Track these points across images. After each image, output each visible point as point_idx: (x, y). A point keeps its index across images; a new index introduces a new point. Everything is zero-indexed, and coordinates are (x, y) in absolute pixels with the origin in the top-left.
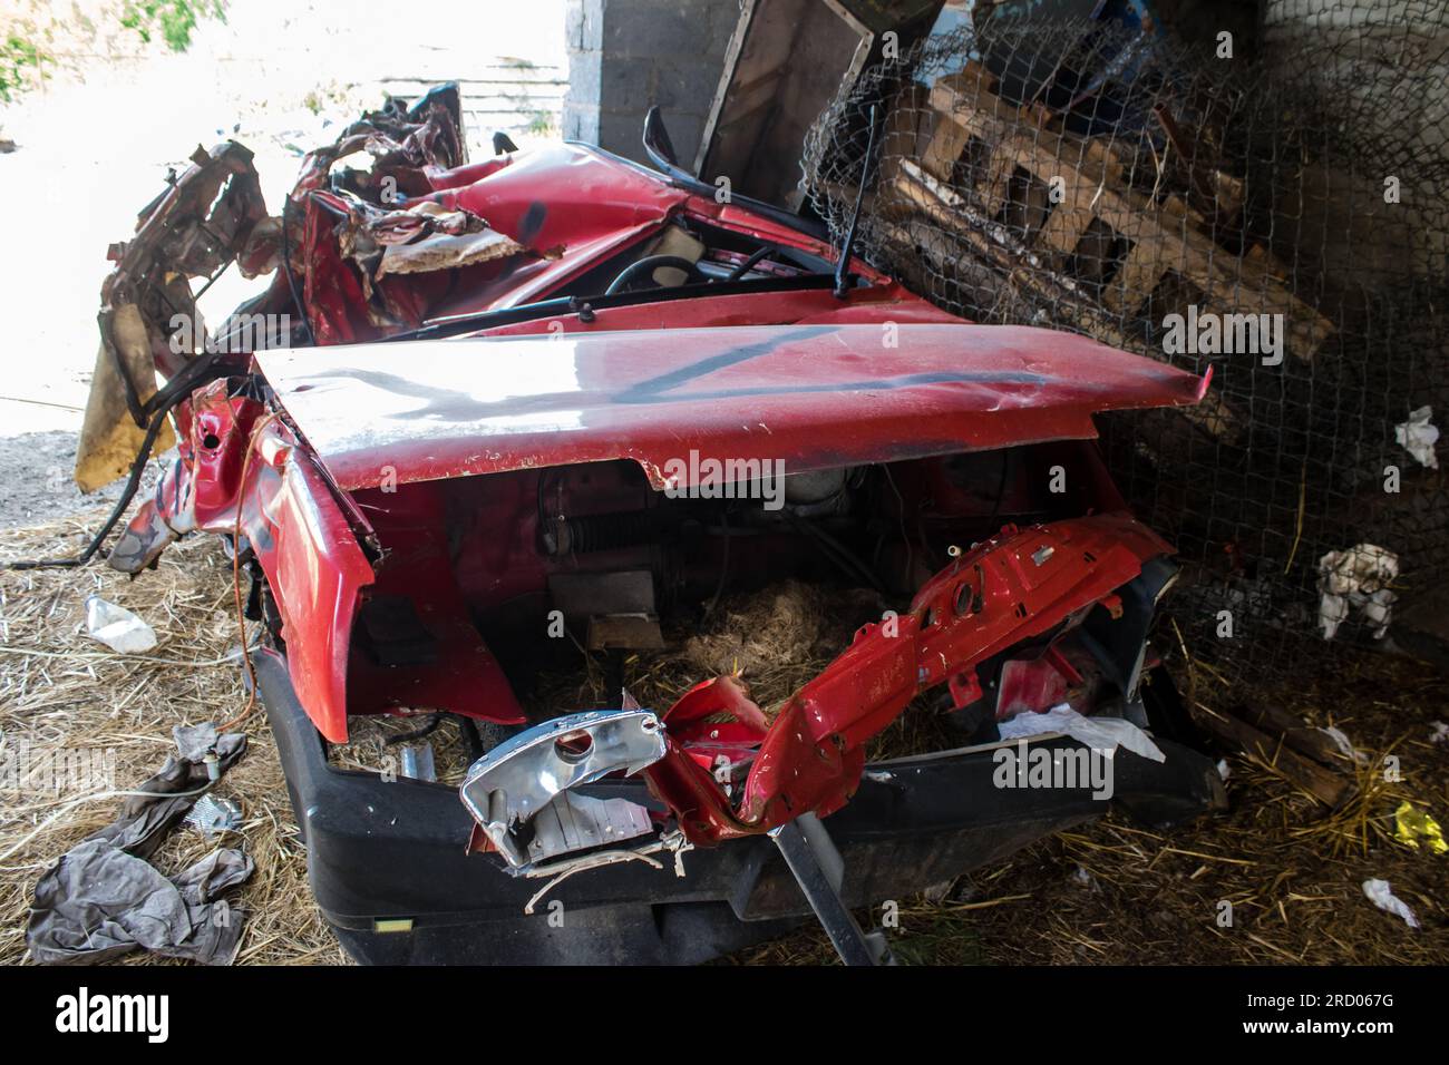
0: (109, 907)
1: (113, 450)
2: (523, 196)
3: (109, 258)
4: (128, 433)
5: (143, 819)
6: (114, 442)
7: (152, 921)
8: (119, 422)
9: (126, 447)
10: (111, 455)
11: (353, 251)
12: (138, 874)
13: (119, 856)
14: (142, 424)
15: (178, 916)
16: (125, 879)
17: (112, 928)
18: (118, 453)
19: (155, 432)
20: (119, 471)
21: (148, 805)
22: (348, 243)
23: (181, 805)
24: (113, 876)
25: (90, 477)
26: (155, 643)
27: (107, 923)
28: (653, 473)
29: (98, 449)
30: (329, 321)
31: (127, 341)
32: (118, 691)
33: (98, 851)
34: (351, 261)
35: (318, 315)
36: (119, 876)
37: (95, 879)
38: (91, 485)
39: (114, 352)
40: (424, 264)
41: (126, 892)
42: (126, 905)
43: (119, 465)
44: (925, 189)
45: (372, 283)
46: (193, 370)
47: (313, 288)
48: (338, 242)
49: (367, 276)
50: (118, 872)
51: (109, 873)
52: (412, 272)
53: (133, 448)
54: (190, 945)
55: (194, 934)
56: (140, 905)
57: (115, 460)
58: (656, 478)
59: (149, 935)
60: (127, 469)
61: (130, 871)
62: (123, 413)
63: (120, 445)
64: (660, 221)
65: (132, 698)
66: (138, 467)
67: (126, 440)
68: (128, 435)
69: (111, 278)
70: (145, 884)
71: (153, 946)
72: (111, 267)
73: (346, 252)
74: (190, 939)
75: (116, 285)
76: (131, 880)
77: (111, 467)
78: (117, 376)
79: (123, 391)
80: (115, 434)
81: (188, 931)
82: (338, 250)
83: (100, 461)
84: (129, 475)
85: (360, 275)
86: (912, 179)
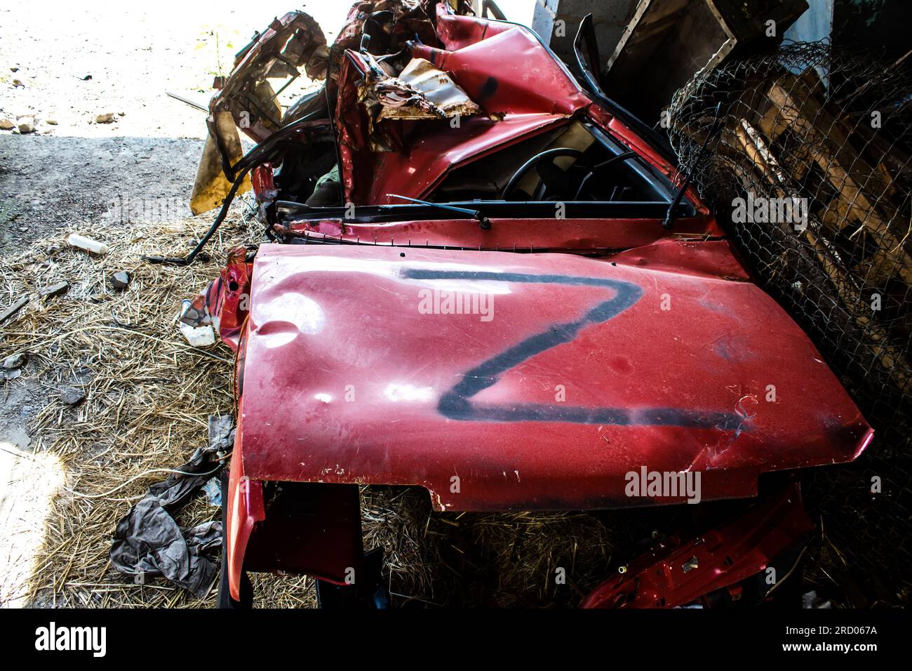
0: (152, 544)
1: (213, 191)
2: (485, 69)
3: (214, 87)
4: (221, 182)
5: (178, 486)
6: (214, 187)
7: (171, 562)
8: (217, 176)
9: (220, 190)
10: (211, 194)
11: (365, 99)
12: (169, 527)
13: (162, 512)
14: (231, 179)
15: (184, 561)
16: (162, 528)
17: (151, 559)
18: (216, 193)
19: (239, 183)
20: (216, 203)
21: (182, 479)
22: (363, 93)
23: (200, 481)
24: (156, 525)
25: (198, 206)
26: (213, 341)
27: (149, 556)
28: (435, 500)
29: (204, 191)
30: (349, 133)
31: (224, 131)
32: (187, 376)
33: (152, 507)
34: (362, 106)
35: (342, 129)
36: (160, 526)
37: (147, 525)
38: (199, 210)
39: (216, 138)
40: (410, 114)
41: (161, 537)
42: (159, 545)
43: (216, 200)
44: (755, 147)
45: (374, 123)
46: (265, 147)
47: (342, 110)
48: (357, 92)
49: (371, 119)
50: (159, 523)
51: (155, 523)
52: (401, 119)
53: (225, 190)
54: (187, 582)
55: (190, 574)
56: (167, 546)
57: (214, 197)
58: (437, 504)
59: (168, 569)
60: (221, 202)
61: (165, 524)
62: (220, 171)
63: (217, 189)
64: (568, 116)
65: (193, 385)
66: (227, 202)
67: (221, 186)
68: (223, 183)
69: (214, 100)
70: (171, 534)
71: (169, 577)
72: (216, 93)
73: (361, 99)
74: (187, 578)
75: (217, 104)
76: (165, 530)
77: (212, 200)
78: (217, 151)
79: (220, 159)
80: (215, 183)
81: (186, 573)
82: (356, 97)
83: (205, 198)
84: (222, 206)
85: (367, 118)
86: (747, 136)
